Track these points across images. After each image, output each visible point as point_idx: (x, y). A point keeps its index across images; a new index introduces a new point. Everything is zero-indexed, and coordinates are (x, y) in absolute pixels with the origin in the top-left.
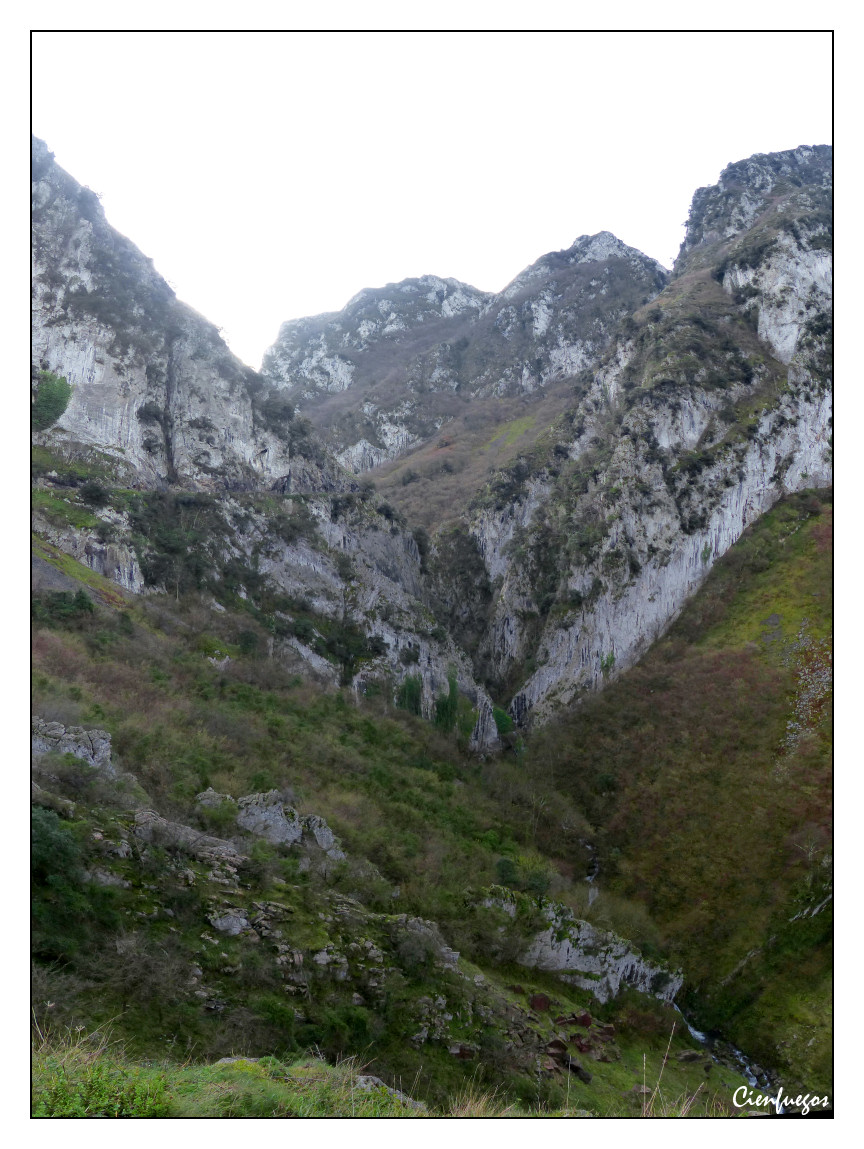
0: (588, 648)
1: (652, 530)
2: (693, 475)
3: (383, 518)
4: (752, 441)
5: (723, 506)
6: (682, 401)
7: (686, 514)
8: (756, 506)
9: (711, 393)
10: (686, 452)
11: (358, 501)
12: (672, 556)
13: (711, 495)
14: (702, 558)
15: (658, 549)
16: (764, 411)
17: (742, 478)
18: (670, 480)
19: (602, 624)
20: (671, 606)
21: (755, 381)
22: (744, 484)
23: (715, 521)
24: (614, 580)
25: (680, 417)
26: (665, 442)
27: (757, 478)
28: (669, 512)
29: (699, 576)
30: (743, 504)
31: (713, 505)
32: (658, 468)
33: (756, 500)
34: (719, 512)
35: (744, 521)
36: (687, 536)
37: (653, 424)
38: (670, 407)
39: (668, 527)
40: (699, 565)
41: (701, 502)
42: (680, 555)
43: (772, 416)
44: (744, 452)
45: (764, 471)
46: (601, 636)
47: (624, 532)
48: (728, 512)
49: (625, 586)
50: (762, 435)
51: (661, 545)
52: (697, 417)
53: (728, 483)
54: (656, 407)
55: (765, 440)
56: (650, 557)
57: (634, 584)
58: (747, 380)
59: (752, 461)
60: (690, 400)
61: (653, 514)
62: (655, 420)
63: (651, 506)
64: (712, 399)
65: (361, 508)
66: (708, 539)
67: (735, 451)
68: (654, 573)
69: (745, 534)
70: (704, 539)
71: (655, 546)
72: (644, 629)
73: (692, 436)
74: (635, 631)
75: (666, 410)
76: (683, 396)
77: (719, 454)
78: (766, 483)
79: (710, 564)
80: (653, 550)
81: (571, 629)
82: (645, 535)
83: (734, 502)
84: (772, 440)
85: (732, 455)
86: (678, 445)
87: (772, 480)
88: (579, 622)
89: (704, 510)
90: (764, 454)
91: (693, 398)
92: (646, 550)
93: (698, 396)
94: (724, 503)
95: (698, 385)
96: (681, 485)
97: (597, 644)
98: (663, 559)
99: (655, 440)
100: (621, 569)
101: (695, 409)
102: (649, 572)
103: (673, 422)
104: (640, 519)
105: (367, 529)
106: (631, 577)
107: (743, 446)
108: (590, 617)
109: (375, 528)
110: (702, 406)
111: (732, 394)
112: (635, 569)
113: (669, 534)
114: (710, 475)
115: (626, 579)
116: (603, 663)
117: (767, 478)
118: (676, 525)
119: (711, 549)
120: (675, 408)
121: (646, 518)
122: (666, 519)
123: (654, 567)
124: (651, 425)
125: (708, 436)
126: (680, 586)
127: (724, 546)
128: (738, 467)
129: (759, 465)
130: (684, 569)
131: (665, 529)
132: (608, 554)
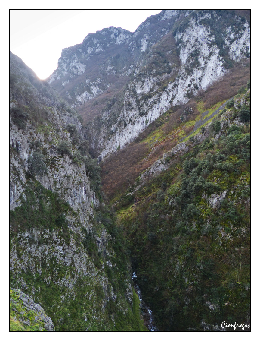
0: (114, 144)
1: (131, 115)
2: (145, 101)
3: (68, 112)
4: (165, 91)
5: (153, 109)
6: (145, 80)
7: (141, 111)
8: (164, 109)
9: (155, 77)
10: (145, 94)
11: (61, 108)
12: (136, 122)
13: (149, 106)
14: (146, 123)
15: (132, 120)
16: (170, 82)
17: (159, 101)
18: (138, 102)
19: (117, 139)
20: (136, 135)
21: (172, 73)
22: (160, 103)
23: (150, 113)
24: (119, 127)
25: (144, 84)
26: (138, 92)
27: (165, 102)
28: (136, 110)
29: (144, 127)
30: (160, 109)
31: (150, 109)
32: (134, 99)
33: (164, 108)
34: (151, 111)
35: (160, 114)
36: (140, 117)
37: (136, 87)
38: (142, 81)
39: (135, 114)
40: (145, 125)
41: (147, 108)
42: (138, 122)
43: (173, 84)
44: (161, 94)
45: (167, 99)
46: (117, 141)
47: (123, 116)
48: (154, 111)
49: (122, 129)
50: (168, 89)
51: (133, 119)
52: (150, 84)
53: (155, 103)
54: (137, 82)
55: (169, 91)
56: (130, 122)
57: (125, 129)
58: (169, 73)
59: (164, 97)
60: (148, 80)
61: (132, 111)
62: (136, 86)
63: (131, 109)
64: (155, 79)
65: (62, 109)
66: (147, 118)
67: (158, 94)
68: (131, 126)
69: (160, 117)
70: (146, 118)
71: (131, 119)
72: (128, 140)
73: (147, 90)
74: (125, 141)
75: (140, 83)
76: (146, 78)
77: (154, 95)
78: (168, 103)
79: (148, 124)
80: (131, 120)
81: (110, 140)
82: (129, 116)
83: (156, 108)
84: (172, 91)
85: (157, 95)
86: (143, 92)
87: (169, 102)
88: (112, 138)
89: (147, 110)
90: (168, 95)
91: (150, 79)
92: (129, 120)
93: (151, 78)
94: (153, 108)
95: (152, 75)
96: (141, 104)
97: (116, 143)
98: (133, 122)
99: (136, 91)
100: (122, 125)
101: (149, 82)
102: (130, 126)
103: (142, 86)
104: (128, 112)
105: (63, 115)
106: (124, 127)
107: (161, 92)
108: (115, 137)
109: (65, 115)
110: (152, 81)
111: (163, 77)
112: (126, 125)
113: (136, 116)
114: (151, 101)
115: (123, 127)
116: (117, 148)
117: (168, 102)
118: (138, 114)
119: (148, 120)
120: (143, 82)
121: (129, 112)
122: (135, 112)
123: (131, 125)
124: (135, 87)
125: (152, 90)
126: (138, 130)
127: (153, 119)
128: (158, 99)
129: (166, 98)
130: (140, 125)
131: (135, 115)
132: (119, 121)
